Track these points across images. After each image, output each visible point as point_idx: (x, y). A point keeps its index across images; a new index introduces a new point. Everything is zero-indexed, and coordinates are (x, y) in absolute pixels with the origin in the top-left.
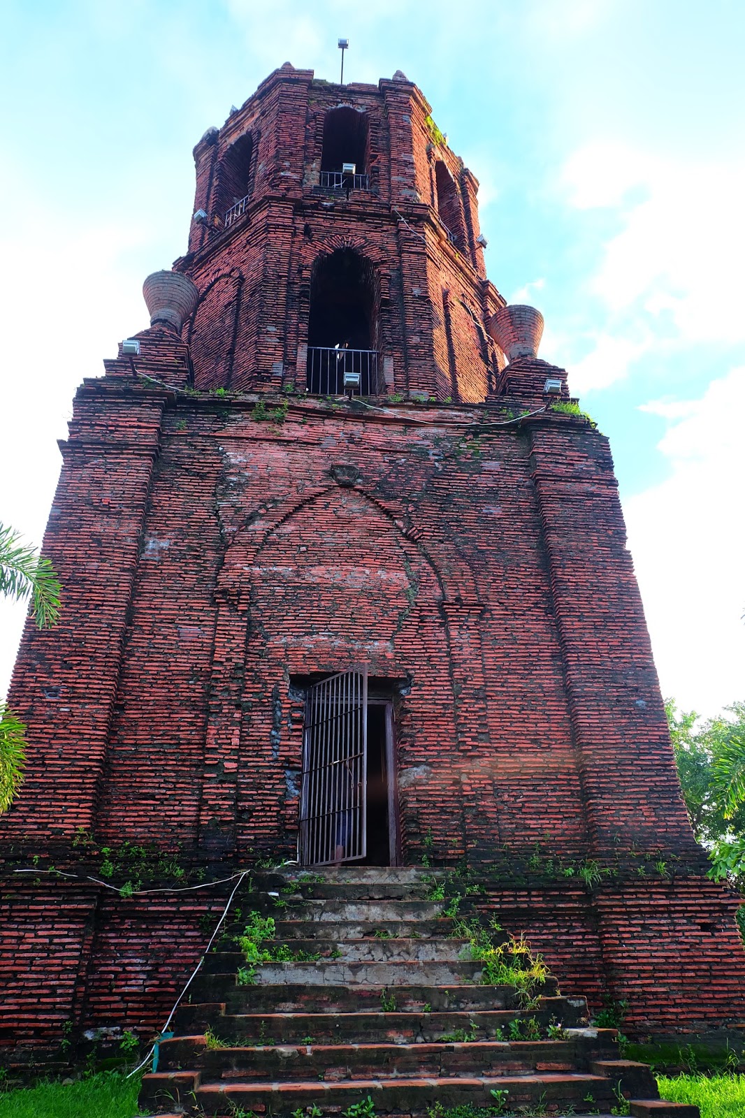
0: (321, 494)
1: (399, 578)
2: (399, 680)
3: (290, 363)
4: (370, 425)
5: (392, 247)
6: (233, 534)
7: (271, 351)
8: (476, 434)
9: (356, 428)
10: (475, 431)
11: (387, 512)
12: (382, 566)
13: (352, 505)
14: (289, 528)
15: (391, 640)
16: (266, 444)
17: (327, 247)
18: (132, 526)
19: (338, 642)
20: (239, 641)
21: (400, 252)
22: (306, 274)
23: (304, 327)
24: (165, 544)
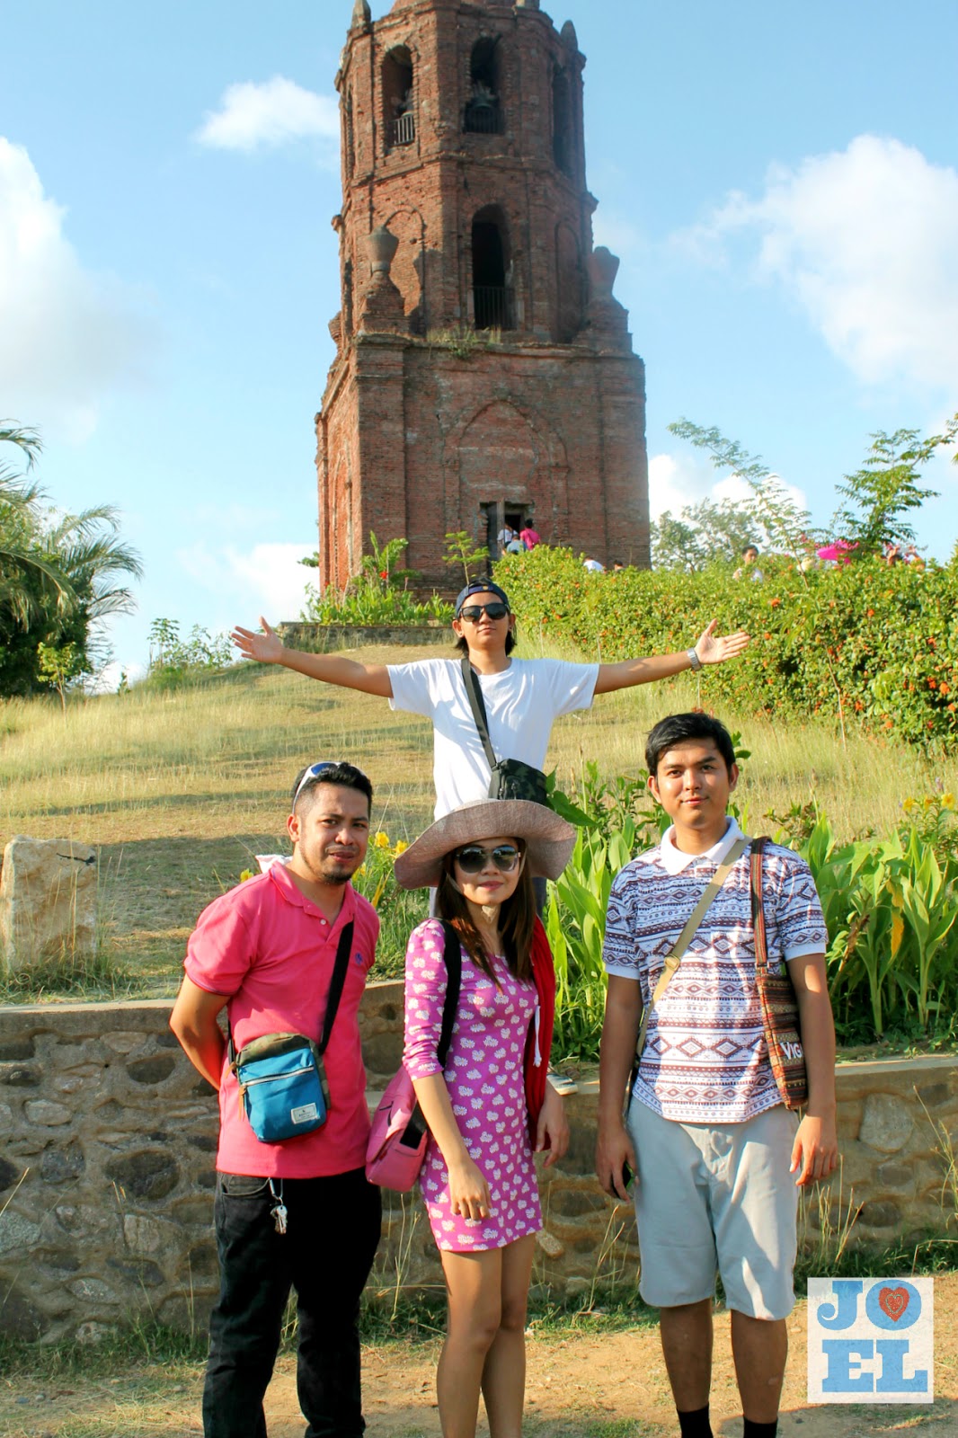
0: (489, 405)
1: (529, 453)
2: (528, 505)
3: (463, 304)
4: (514, 359)
5: (523, 199)
6: (448, 431)
7: (452, 297)
8: (571, 362)
9: (506, 360)
10: (570, 361)
11: (524, 415)
12: (521, 446)
13: (506, 412)
14: (475, 425)
15: (525, 485)
16: (459, 374)
17: (480, 202)
18: (399, 427)
19: (501, 487)
20: (456, 487)
21: (528, 204)
22: (469, 230)
23: (470, 277)
24: (415, 435)
